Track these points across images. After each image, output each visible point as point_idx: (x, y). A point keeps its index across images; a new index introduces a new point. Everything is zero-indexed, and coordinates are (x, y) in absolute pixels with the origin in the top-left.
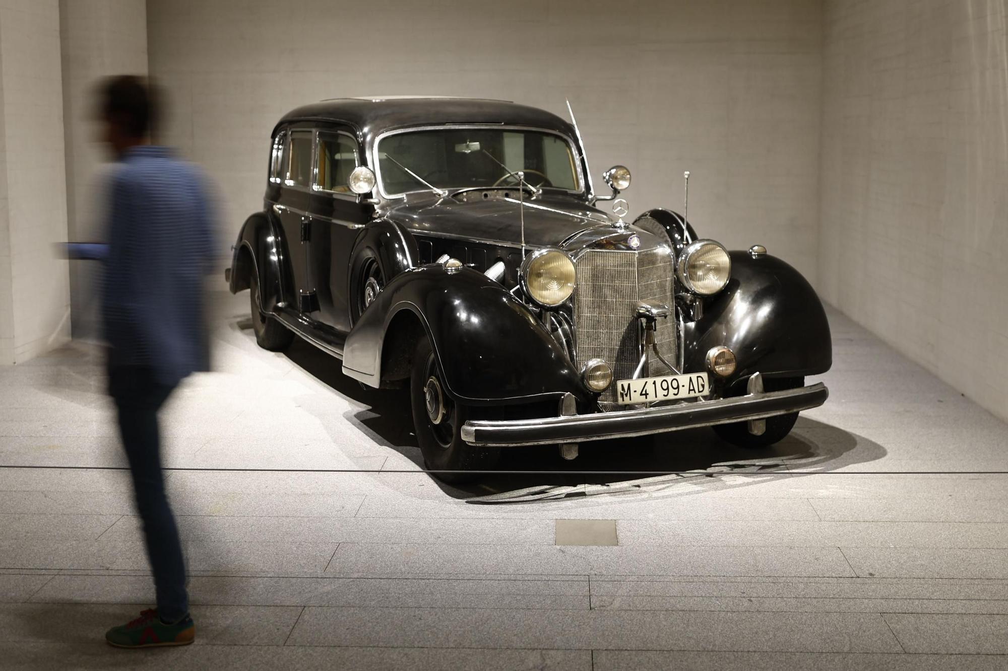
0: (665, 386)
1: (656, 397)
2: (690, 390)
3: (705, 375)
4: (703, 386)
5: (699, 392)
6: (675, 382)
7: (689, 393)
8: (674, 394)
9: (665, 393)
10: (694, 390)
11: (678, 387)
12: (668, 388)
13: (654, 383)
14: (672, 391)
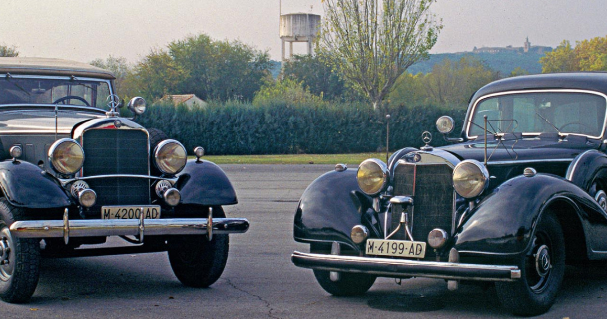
0: (394, 247)
1: (388, 252)
2: (410, 252)
3: (424, 244)
4: (421, 250)
5: (416, 254)
6: (402, 245)
7: (409, 254)
8: (400, 253)
9: (394, 251)
10: (413, 252)
11: (403, 249)
12: (396, 249)
13: (388, 244)
14: (398, 251)
